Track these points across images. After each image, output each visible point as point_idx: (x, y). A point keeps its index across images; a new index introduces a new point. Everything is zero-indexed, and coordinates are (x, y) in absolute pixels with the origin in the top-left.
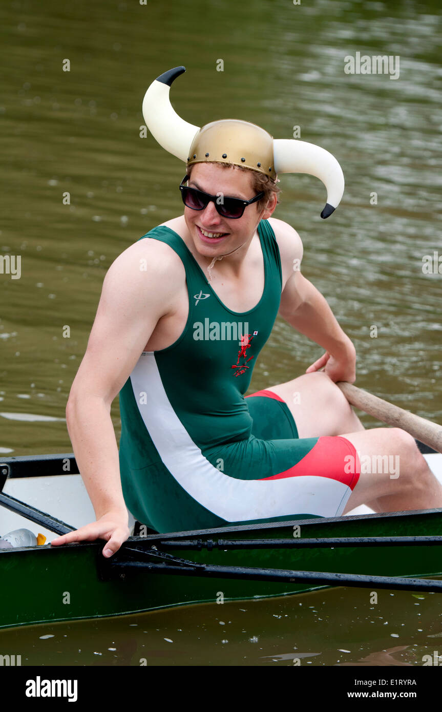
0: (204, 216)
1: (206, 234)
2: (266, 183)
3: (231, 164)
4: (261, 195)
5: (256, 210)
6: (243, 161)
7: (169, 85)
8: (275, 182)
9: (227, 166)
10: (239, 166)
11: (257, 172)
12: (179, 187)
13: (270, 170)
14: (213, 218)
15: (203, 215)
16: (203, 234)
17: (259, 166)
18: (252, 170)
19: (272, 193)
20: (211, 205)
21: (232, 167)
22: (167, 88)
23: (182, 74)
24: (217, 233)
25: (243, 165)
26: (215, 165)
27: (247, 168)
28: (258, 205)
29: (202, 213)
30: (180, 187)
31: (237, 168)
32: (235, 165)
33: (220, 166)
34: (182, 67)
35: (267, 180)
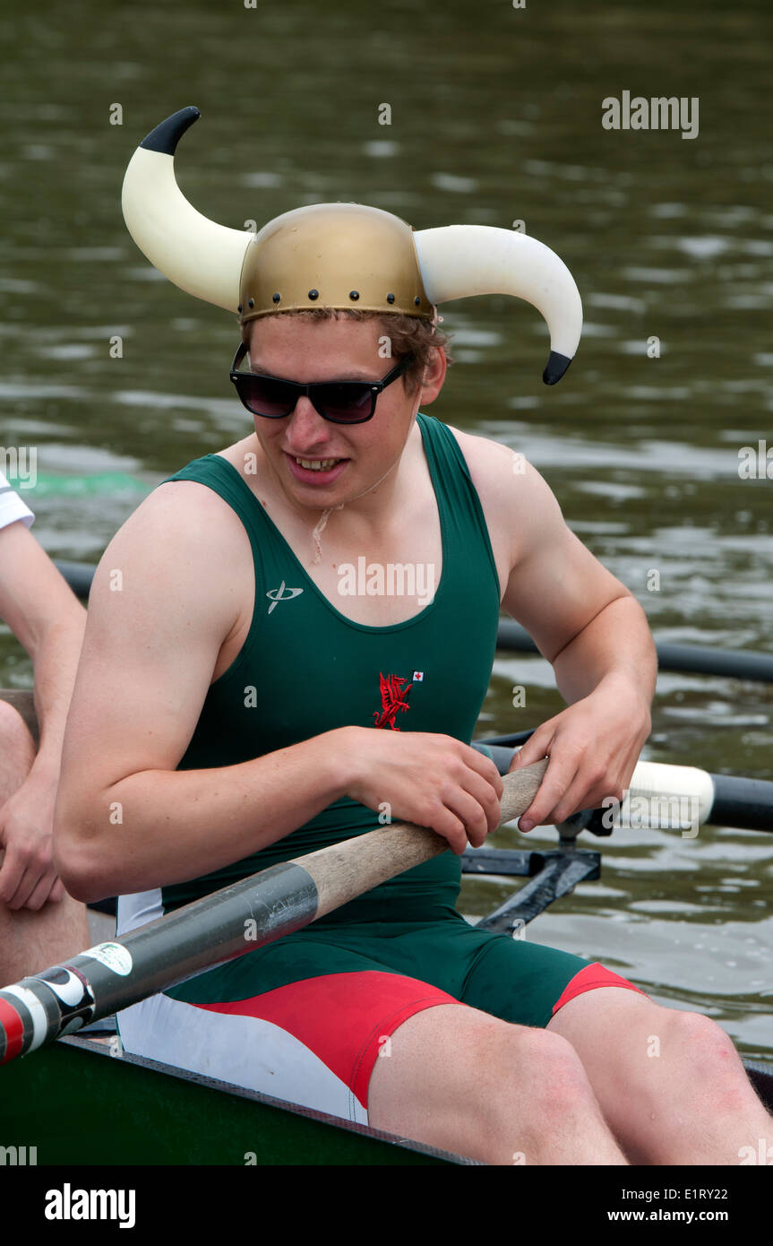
0: (292, 429)
1: (305, 464)
2: (414, 334)
3: (329, 311)
4: (407, 361)
5: (403, 392)
6: (354, 297)
7: (172, 154)
8: (433, 322)
9: (321, 316)
10: (346, 311)
11: (389, 314)
12: (229, 376)
13: (417, 303)
14: (312, 431)
15: (290, 426)
16: (301, 465)
17: (391, 300)
18: (378, 313)
19: (432, 349)
20: (304, 404)
21: (333, 318)
22: (167, 161)
23: (196, 123)
24: (329, 459)
25: (357, 306)
26: (296, 317)
27: (364, 312)
28: (405, 380)
29: (288, 423)
30: (232, 375)
31: (342, 315)
32: (337, 310)
33: (306, 319)
34: (191, 108)
35: (414, 328)
